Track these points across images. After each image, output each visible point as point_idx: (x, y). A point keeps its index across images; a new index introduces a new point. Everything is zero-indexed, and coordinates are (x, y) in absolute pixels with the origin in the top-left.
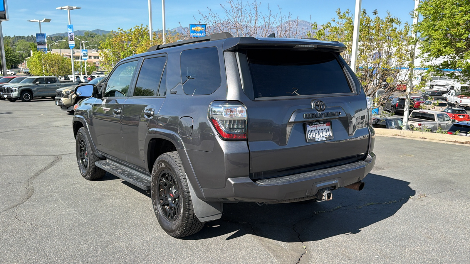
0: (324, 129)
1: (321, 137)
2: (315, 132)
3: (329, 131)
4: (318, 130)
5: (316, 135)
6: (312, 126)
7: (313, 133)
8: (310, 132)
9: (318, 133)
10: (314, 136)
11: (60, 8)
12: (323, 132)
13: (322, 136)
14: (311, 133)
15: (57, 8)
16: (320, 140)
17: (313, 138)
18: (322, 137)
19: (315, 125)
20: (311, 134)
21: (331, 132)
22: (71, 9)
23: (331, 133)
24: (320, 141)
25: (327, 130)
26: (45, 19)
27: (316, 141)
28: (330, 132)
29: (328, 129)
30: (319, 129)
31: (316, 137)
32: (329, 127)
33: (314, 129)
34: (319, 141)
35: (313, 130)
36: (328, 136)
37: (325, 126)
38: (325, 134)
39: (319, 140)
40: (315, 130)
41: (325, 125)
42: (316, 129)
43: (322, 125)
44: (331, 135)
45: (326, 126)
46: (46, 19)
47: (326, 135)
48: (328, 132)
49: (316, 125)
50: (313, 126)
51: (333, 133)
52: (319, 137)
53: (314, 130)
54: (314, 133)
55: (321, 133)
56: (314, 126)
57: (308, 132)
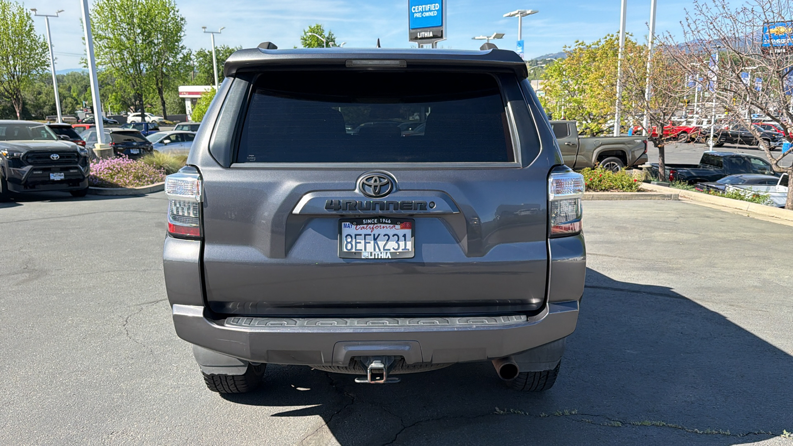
0: (393, 236)
1: (380, 250)
2: (365, 239)
3: (405, 240)
4: (374, 235)
5: (367, 245)
6: (358, 226)
7: (358, 241)
8: (352, 238)
9: (372, 242)
10: (360, 246)
11: (508, 14)
12: (388, 240)
13: (384, 250)
14: (354, 240)
15: (505, 16)
16: (373, 257)
17: (356, 249)
18: (382, 250)
19: (370, 226)
20: (354, 243)
21: (410, 242)
22: (523, 14)
23: (410, 245)
24: (375, 259)
25: (402, 238)
26: (495, 34)
27: (363, 257)
28: (408, 243)
29: (404, 236)
30: (379, 235)
31: (365, 250)
32: (408, 232)
33: (363, 232)
34: (370, 257)
35: (361, 235)
36: (400, 250)
37: (398, 229)
38: (392, 245)
39: (371, 255)
40: (365, 235)
41: (398, 227)
42: (370, 233)
43: (388, 225)
44: (410, 250)
45: (402, 228)
46: (497, 34)
47: (396, 248)
48: (402, 244)
49: (372, 226)
50: (362, 226)
51: (416, 246)
52: (375, 250)
53: (363, 236)
54: (363, 242)
55: (381, 244)
56: (365, 226)
57: (346, 237)
